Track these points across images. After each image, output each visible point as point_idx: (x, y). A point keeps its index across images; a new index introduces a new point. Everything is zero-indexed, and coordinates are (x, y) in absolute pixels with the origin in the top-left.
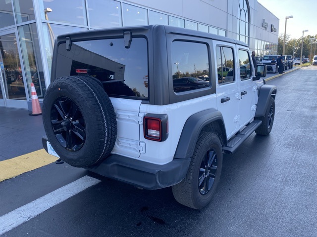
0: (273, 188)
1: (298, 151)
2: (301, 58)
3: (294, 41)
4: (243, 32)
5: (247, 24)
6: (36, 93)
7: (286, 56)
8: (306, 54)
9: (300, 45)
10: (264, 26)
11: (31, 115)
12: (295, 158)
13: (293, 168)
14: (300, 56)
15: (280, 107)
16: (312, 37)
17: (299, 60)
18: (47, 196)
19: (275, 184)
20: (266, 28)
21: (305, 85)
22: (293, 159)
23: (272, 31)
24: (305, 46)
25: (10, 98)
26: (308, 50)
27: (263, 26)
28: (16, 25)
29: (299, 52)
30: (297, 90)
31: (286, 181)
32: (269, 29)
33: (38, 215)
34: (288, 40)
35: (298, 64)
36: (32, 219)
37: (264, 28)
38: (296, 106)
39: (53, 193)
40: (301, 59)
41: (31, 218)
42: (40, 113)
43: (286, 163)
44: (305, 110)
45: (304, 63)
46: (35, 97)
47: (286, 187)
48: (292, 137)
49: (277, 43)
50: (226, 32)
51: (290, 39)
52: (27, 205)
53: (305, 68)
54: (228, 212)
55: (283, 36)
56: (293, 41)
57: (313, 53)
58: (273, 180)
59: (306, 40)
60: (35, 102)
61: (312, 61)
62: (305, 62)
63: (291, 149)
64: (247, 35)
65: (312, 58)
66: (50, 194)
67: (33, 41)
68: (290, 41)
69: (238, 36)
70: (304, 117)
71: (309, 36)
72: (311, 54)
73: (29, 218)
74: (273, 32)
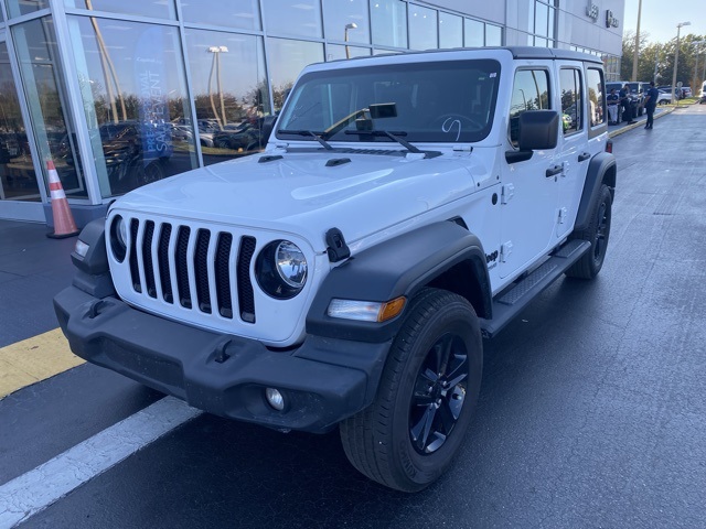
0: (643, 419)
1: (692, 318)
2: (674, 88)
3: (657, 48)
4: (541, 30)
5: (552, 11)
6: (60, 186)
7: (640, 83)
8: (685, 78)
9: (672, 57)
10: (590, 15)
11: (52, 236)
12: (688, 335)
13: (685, 364)
14: (671, 82)
15: (635, 206)
16: (699, 39)
17: (669, 91)
18: (75, 452)
19: (646, 407)
20: (594, 20)
21: (689, 150)
22: (683, 339)
23: (608, 26)
24: (682, 59)
25: (7, 197)
26: (689, 69)
27: (587, 15)
28: (7, 23)
29: (668, 73)
30: (672, 163)
31: (672, 398)
32: (601, 20)
33: (49, 506)
34: (645, 46)
35: (667, 102)
36: (34, 516)
37: (590, 20)
38: (674, 202)
39: (91, 440)
40: (673, 91)
41: (32, 513)
42: (73, 231)
43: (667, 349)
44: (696, 211)
45: (680, 99)
46: (58, 194)
47: (673, 415)
48: (673, 281)
49: (619, 53)
50: (503, 30)
51: (646, 45)
52: (24, 476)
53: (682, 111)
54: (533, 491)
55: (630, 37)
56: (654, 48)
57: (700, 74)
58: (638, 398)
59: (685, 46)
60: (59, 205)
61: (699, 94)
62: (683, 96)
63: (675, 311)
64: (551, 36)
65: (699, 86)
66: (84, 443)
67: (53, 62)
68: (647, 49)
69: (530, 38)
70: (696, 228)
71: (690, 36)
72: (695, 78)
73: (27, 514)
74: (611, 28)
